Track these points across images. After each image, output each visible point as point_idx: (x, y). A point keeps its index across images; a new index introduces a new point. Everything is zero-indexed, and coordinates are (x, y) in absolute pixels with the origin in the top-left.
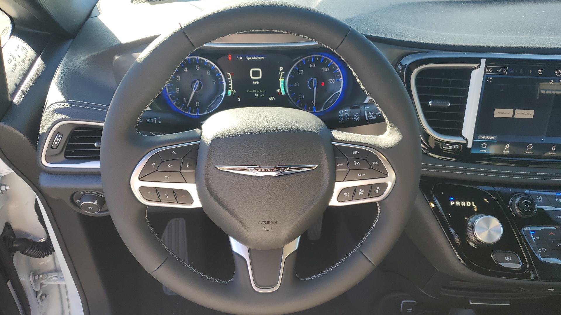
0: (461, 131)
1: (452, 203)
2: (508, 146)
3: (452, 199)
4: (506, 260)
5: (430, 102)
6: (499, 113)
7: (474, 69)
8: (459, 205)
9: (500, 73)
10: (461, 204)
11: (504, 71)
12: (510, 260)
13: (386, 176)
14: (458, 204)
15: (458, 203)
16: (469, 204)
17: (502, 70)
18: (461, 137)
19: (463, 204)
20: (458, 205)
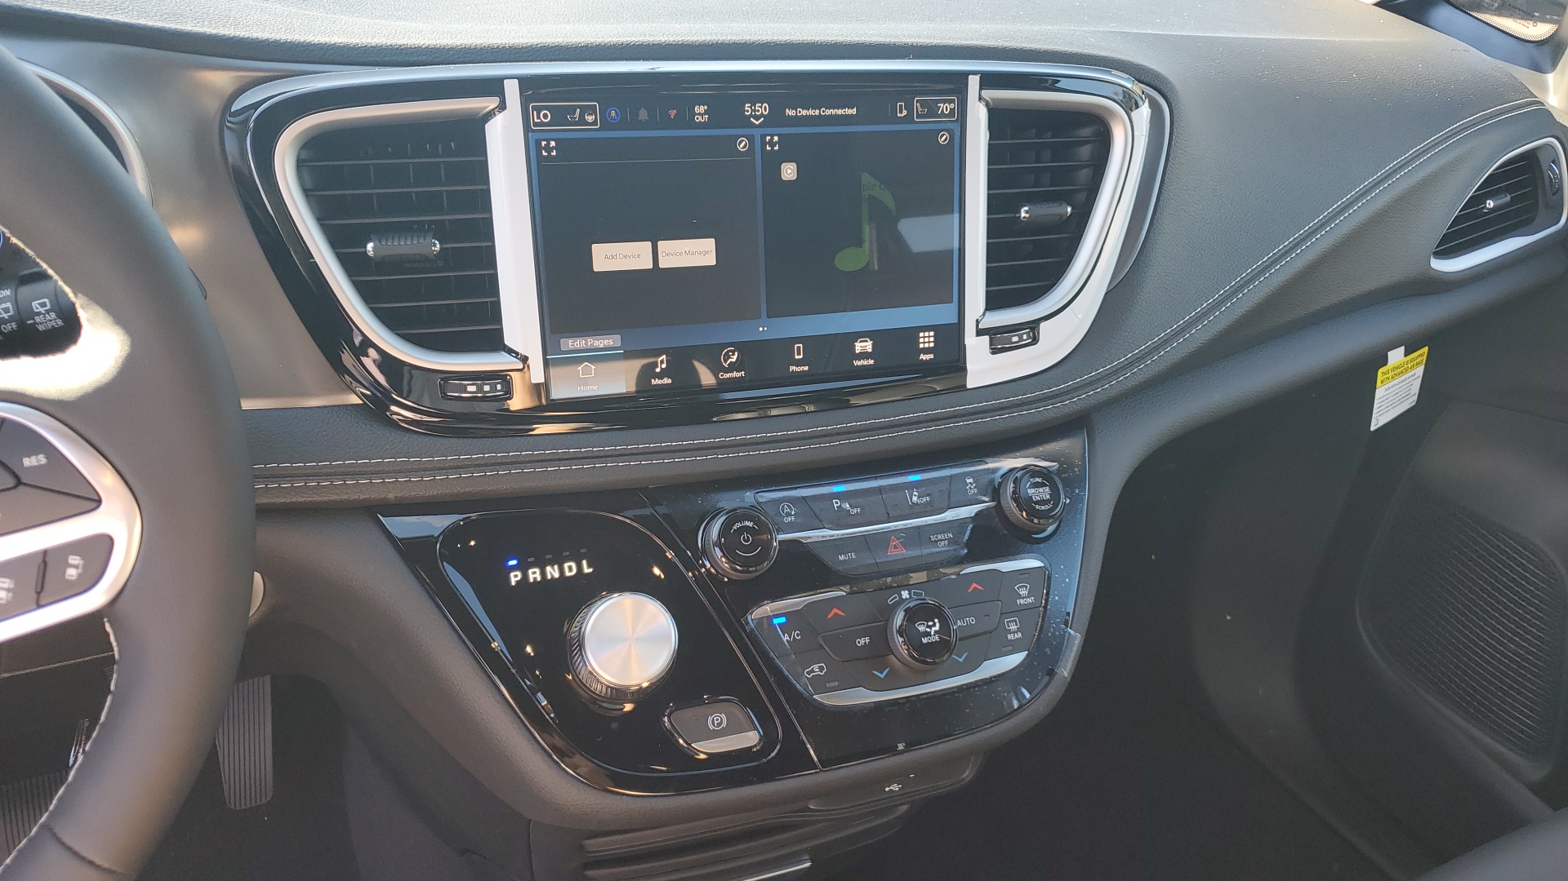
0: (500, 332)
1: (515, 577)
2: (662, 362)
3: (513, 563)
4: (711, 727)
5: (370, 246)
6: (610, 257)
7: (490, 115)
8: (539, 579)
9: (575, 124)
10: (543, 573)
11: (590, 119)
12: (724, 724)
13: (94, 505)
14: (534, 576)
15: (534, 573)
16: (570, 569)
17: (582, 116)
18: (503, 353)
19: (553, 572)
20: (535, 579)
